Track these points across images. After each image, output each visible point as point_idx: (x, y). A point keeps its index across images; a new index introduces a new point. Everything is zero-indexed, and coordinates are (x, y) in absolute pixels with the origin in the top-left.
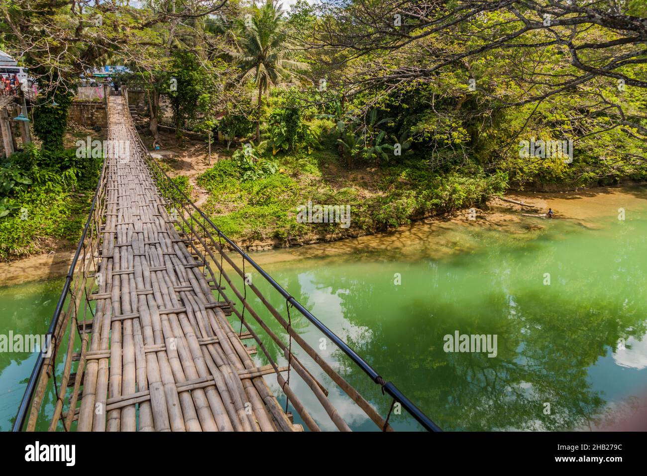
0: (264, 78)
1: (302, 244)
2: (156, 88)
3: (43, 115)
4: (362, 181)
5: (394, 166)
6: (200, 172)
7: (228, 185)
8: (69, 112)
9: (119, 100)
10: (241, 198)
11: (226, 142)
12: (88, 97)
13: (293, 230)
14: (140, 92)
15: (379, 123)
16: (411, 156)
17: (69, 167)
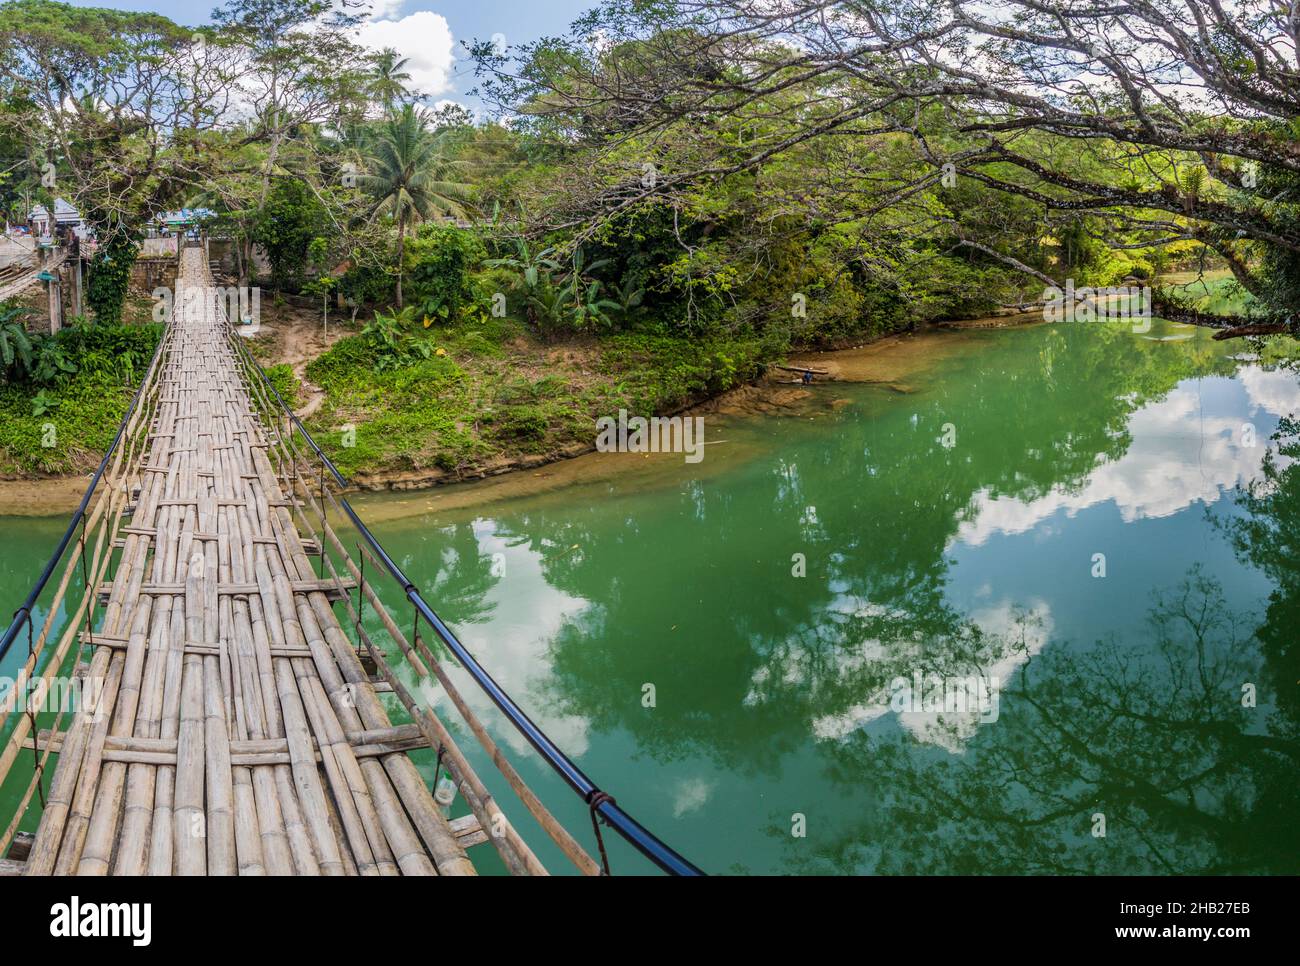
0: (407, 210)
1: (483, 475)
2: (248, 233)
3: (99, 278)
4: (571, 362)
5: (619, 333)
6: (310, 358)
7: (356, 379)
8: (131, 272)
9: (197, 251)
10: (376, 399)
11: (350, 310)
12: (157, 251)
13: (466, 452)
14: (225, 242)
15: (589, 269)
16: (643, 317)
17: (124, 350)
